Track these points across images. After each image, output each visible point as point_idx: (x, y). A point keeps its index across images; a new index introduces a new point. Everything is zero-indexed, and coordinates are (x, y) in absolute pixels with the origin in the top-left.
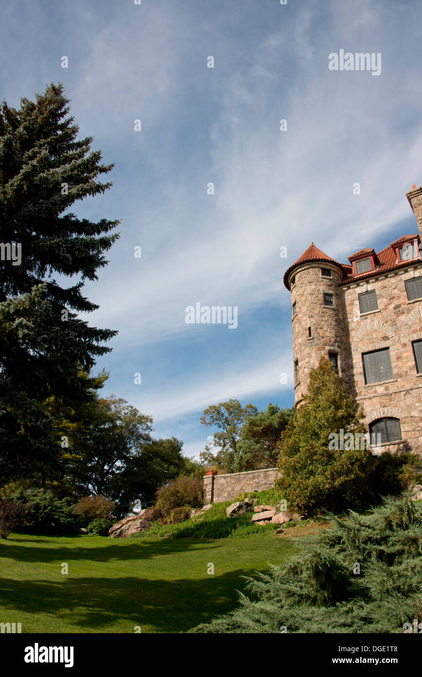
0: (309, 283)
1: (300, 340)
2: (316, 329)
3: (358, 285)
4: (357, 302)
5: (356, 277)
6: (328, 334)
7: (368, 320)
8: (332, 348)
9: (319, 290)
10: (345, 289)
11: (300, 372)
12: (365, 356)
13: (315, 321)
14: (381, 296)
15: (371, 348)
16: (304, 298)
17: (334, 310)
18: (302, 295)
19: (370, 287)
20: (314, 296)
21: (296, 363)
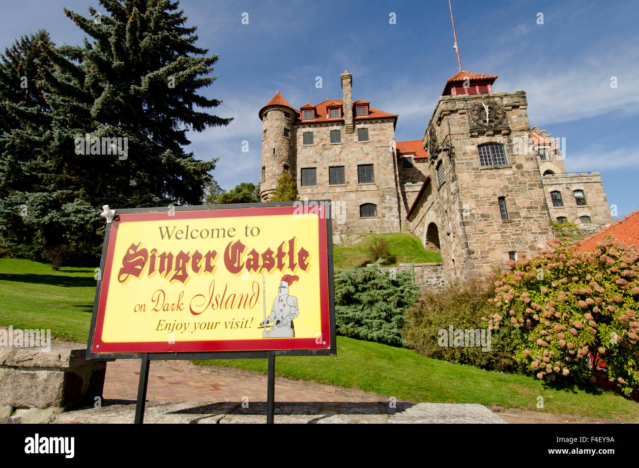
0: (277, 120)
1: (267, 155)
2: (278, 150)
3: (304, 127)
4: (302, 137)
5: (303, 121)
6: (284, 154)
7: (307, 149)
8: (286, 163)
9: (282, 126)
10: (296, 127)
11: (266, 175)
12: (302, 170)
13: (278, 145)
14: (316, 137)
15: (306, 167)
16: (272, 129)
17: (289, 140)
18: (272, 127)
19: (311, 130)
20: (279, 129)
21: (264, 168)
